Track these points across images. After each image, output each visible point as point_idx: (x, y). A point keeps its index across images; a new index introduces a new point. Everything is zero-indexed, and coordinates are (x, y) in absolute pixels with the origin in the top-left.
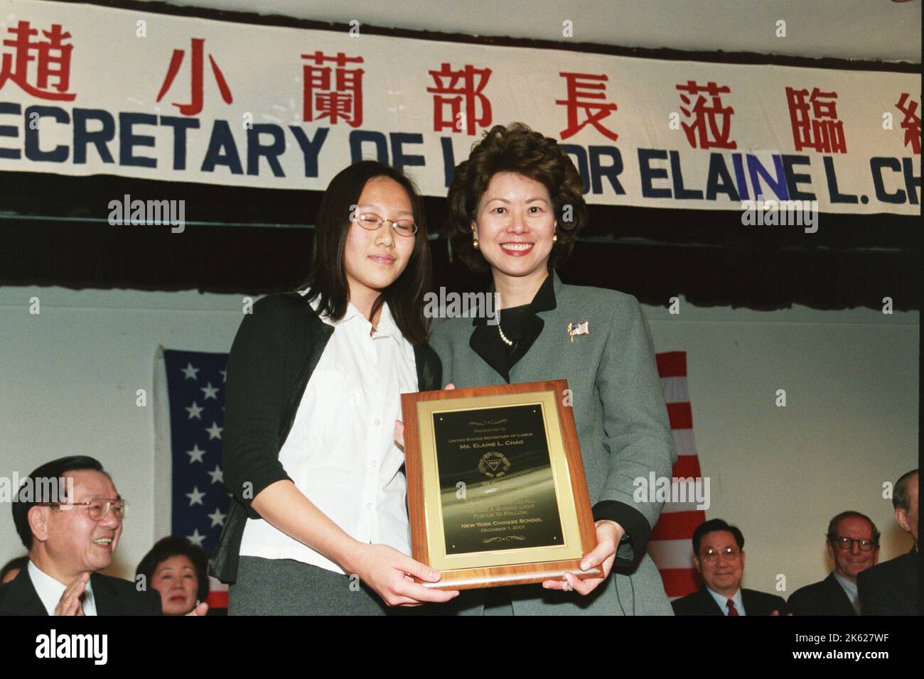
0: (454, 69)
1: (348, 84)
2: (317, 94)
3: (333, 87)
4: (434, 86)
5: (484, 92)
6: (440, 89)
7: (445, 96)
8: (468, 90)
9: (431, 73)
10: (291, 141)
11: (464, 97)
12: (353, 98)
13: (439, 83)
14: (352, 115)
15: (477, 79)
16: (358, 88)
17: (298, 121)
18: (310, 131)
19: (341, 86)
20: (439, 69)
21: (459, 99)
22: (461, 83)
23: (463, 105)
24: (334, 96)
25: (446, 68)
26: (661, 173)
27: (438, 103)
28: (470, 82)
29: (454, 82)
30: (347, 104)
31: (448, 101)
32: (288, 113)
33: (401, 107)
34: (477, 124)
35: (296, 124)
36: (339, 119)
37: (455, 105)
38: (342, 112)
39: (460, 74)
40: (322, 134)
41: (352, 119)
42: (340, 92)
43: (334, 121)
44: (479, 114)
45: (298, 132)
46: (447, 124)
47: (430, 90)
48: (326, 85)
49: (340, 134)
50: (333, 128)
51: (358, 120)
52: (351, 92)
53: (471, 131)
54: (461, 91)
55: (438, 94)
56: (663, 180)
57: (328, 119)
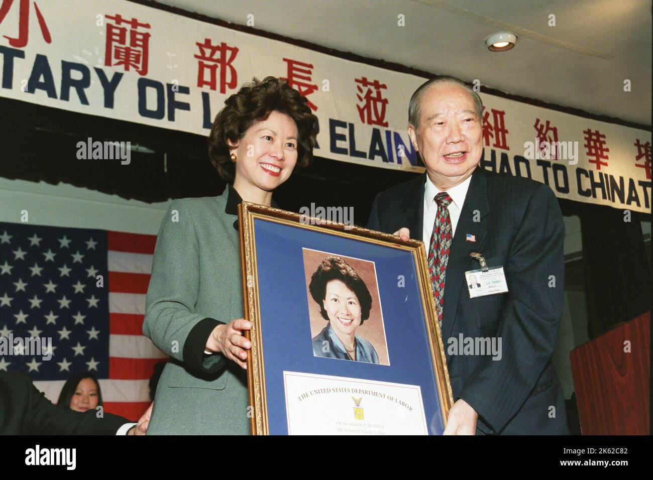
0: (214, 44)
1: (138, 42)
2: (115, 47)
3: (128, 43)
4: (199, 54)
5: (232, 64)
6: (203, 57)
7: (206, 62)
8: (222, 60)
9: (198, 44)
10: (95, 79)
11: (219, 65)
12: (142, 54)
13: (203, 52)
14: (140, 66)
15: (229, 54)
16: (145, 47)
17: (101, 64)
18: (109, 73)
19: (133, 43)
20: (203, 42)
21: (216, 66)
22: (218, 55)
23: (218, 71)
24: (128, 50)
25: (208, 42)
26: (342, 137)
27: (202, 67)
28: (223, 55)
29: (213, 54)
30: (137, 57)
31: (208, 66)
32: (94, 57)
33: (176, 66)
34: (227, 86)
35: (99, 66)
36: (131, 67)
37: (213, 69)
38: (133, 63)
39: (217, 48)
40: (118, 77)
41: (140, 69)
42: (132, 48)
43: (127, 69)
44: (229, 79)
45: (100, 72)
46: (207, 83)
47: (196, 56)
48: (122, 41)
49: (131, 79)
50: (126, 73)
51: (144, 71)
52: (141, 49)
53: (223, 91)
54: (217, 61)
55: (202, 60)
56: (343, 142)
57: (123, 66)
